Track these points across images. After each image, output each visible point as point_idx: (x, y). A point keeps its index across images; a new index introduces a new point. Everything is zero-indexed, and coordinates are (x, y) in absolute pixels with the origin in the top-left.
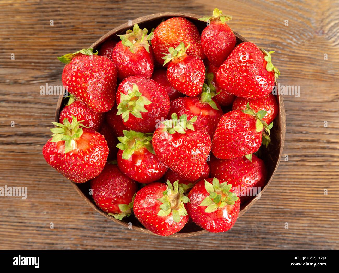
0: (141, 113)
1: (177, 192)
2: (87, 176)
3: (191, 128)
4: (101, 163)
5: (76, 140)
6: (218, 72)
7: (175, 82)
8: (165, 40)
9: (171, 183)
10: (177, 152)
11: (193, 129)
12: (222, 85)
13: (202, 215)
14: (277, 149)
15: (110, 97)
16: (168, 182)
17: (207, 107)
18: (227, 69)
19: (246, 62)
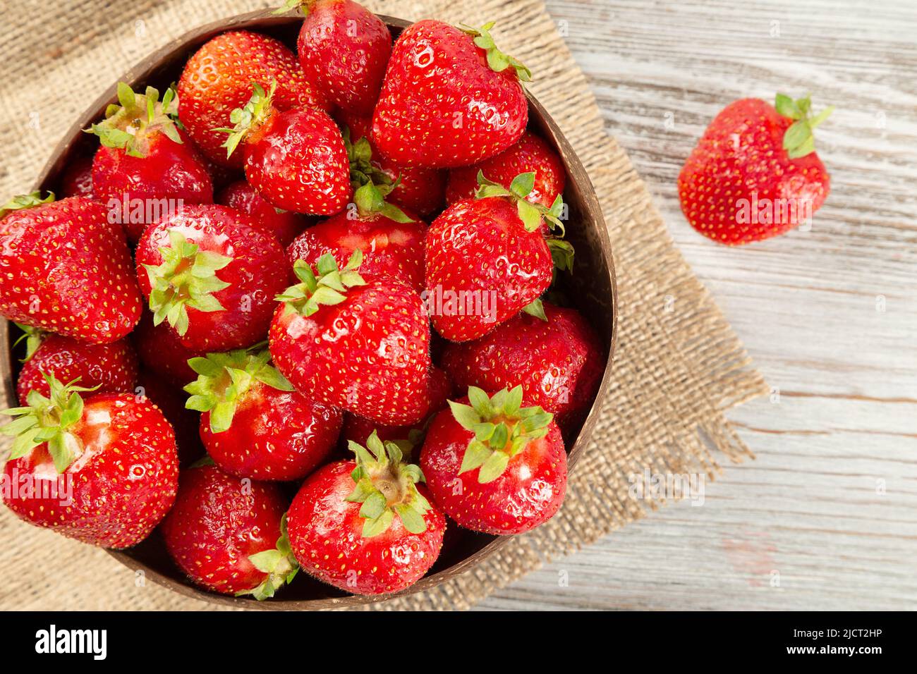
0: (215, 294)
1: (387, 461)
2: (142, 515)
3: (356, 280)
4: (164, 467)
5: (75, 432)
6: (375, 125)
7: (276, 187)
8: (210, 99)
9: (361, 444)
10: (342, 355)
11: (361, 282)
12: (397, 154)
13: (476, 494)
14: (600, 271)
15: (124, 290)
16: (353, 446)
17: (383, 225)
18: (392, 107)
19: (431, 67)
